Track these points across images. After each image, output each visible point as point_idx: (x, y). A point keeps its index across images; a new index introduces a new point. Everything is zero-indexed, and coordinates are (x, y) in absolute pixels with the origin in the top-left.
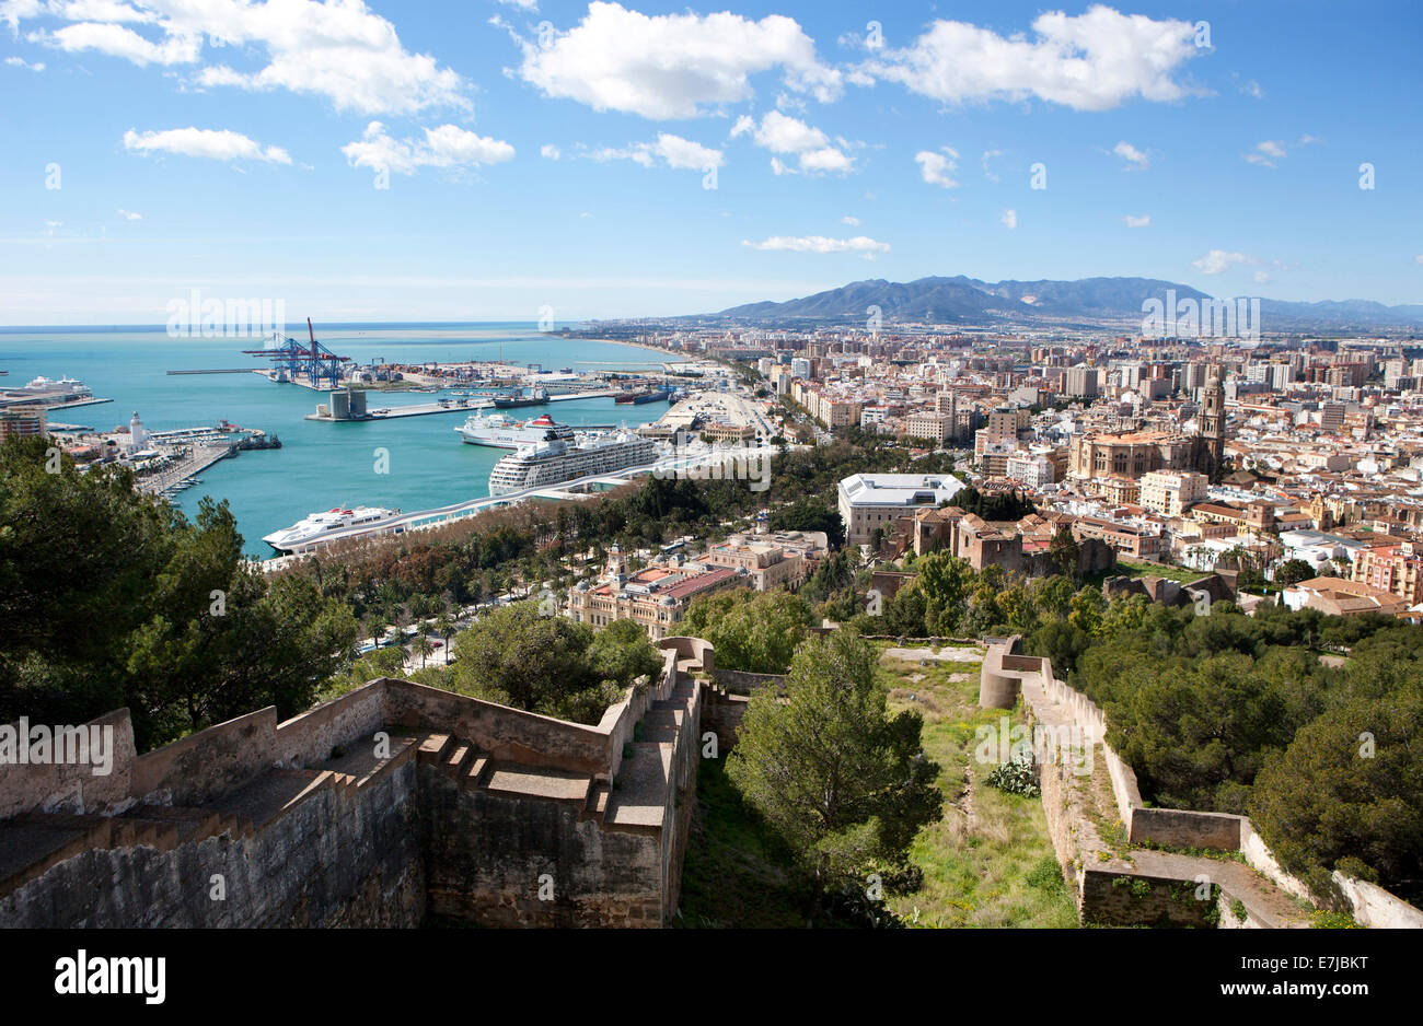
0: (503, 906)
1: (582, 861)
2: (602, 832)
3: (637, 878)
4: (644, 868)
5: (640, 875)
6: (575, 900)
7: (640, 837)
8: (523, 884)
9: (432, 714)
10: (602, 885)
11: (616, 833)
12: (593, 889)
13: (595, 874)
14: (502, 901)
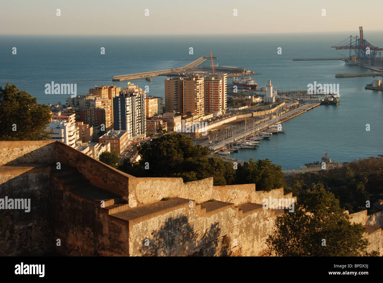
0: (76, 250)
1: (102, 233)
2: (108, 220)
3: (121, 246)
4: (123, 242)
5: (122, 245)
6: (100, 253)
7: (121, 225)
8: (83, 241)
9: (70, 159)
10: (108, 247)
11: (113, 222)
12: (106, 249)
13: (106, 241)
14: (76, 248)
